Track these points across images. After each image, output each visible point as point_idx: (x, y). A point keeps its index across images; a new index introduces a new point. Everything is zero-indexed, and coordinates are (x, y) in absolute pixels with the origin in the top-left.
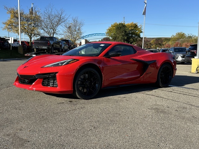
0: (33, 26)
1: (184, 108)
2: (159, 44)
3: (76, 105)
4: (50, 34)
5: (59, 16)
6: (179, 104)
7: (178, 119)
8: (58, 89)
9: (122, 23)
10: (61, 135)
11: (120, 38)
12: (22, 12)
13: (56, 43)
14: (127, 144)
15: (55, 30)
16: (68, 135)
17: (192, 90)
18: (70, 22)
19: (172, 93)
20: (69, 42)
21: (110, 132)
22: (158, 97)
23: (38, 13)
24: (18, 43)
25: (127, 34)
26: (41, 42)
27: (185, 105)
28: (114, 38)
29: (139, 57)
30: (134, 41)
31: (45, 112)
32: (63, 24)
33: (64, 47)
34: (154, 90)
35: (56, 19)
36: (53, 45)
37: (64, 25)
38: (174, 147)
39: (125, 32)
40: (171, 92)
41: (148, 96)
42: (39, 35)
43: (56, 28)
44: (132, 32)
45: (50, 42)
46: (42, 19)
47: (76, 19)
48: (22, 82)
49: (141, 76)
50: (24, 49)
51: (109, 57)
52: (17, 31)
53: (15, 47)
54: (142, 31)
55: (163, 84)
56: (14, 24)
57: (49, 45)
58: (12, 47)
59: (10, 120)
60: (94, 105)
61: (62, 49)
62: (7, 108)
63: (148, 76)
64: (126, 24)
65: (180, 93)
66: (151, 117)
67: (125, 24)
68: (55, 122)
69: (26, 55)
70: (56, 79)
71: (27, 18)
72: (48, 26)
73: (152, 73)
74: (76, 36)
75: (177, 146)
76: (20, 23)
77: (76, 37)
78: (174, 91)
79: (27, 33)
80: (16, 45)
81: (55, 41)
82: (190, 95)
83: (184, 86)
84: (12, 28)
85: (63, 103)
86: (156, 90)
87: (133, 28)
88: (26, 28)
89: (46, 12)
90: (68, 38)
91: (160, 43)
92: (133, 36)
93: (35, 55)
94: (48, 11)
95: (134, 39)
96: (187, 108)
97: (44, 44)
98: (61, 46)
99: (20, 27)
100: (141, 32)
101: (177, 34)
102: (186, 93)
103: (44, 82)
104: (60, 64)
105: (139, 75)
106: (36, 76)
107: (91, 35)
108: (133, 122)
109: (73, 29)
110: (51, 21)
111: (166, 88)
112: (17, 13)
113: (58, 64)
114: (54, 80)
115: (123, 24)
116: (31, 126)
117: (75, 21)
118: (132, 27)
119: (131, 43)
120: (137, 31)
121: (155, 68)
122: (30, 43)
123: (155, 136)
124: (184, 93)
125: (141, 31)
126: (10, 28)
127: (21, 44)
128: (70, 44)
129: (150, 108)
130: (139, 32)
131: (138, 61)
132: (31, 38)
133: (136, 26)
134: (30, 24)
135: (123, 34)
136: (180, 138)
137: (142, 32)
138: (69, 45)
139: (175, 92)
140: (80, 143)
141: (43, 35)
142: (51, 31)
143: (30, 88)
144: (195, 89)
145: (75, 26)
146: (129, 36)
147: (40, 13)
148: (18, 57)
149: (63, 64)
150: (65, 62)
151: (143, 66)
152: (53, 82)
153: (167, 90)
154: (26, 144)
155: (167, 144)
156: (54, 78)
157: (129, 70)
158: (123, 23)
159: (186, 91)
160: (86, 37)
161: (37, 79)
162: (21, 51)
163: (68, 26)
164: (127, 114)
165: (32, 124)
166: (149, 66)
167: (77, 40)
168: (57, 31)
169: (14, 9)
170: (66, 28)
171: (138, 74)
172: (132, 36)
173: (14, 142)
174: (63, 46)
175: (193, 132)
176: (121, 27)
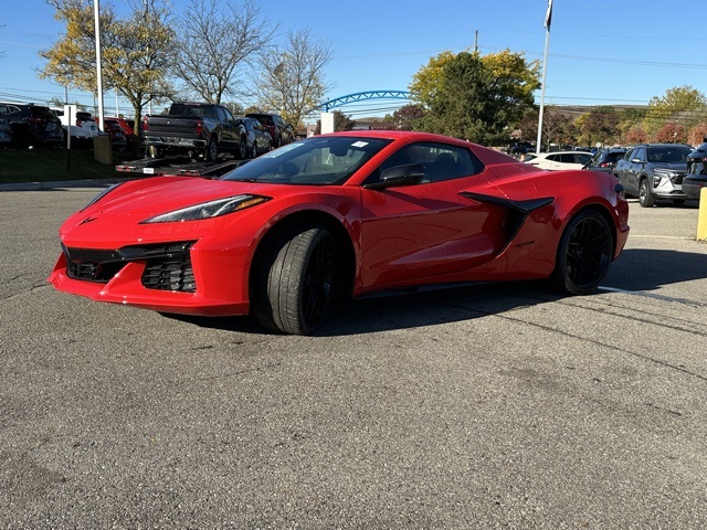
0: (148, 66)
1: (625, 371)
2: (604, 129)
3: (253, 354)
4: (206, 91)
5: (240, 27)
6: (613, 355)
7: (592, 411)
8: (197, 298)
9: (470, 53)
10: (177, 461)
11: (460, 109)
12: (108, 13)
13: (227, 128)
14: (390, 494)
15: (227, 79)
16: (200, 460)
17: (679, 305)
18: (281, 50)
19: (604, 316)
20: (273, 124)
21: (345, 453)
22: (549, 329)
23: (163, 17)
24: (93, 127)
25: (484, 95)
26: (175, 122)
27: (633, 362)
28: (437, 109)
29: (490, 188)
30: (510, 119)
31: (141, 380)
32: (254, 56)
33: (255, 142)
34: (540, 306)
35: (230, 41)
36: (214, 135)
37: (259, 62)
38: (551, 509)
39: (480, 85)
40: (601, 310)
41: (513, 325)
42: (170, 96)
43: (228, 71)
44: (504, 87)
45: (206, 121)
46: (180, 37)
47: (303, 38)
48: (75, 274)
49: (495, 254)
50: (115, 148)
51: (381, 189)
52: (91, 81)
53: (82, 138)
54: (541, 80)
55: (576, 283)
56: (79, 58)
57: (201, 133)
58: (73, 138)
59: (17, 405)
60: (318, 356)
61: (247, 148)
62: (18, 360)
63: (524, 252)
64: (483, 55)
65: (629, 317)
66: (499, 400)
67: (481, 56)
68: (167, 414)
69: (120, 168)
70: (190, 265)
71: (126, 36)
72: (201, 66)
73: (536, 243)
74: (301, 100)
75: (559, 507)
76: (101, 52)
77: (303, 104)
78: (612, 309)
79: (125, 88)
80: (86, 131)
81: (222, 118)
82: (664, 322)
83: (653, 292)
84: (72, 72)
85: (210, 347)
86: (547, 305)
87: (507, 71)
88: (121, 70)
89: (193, 12)
90: (271, 107)
91: (607, 124)
92: (509, 99)
93: (151, 171)
94: (199, 9)
95: (509, 113)
96: (636, 371)
97: (182, 132)
98: (244, 137)
99: (102, 67)
100: (538, 86)
101: (669, 95)
102: (651, 318)
103: (148, 272)
104: (205, 213)
105: (490, 252)
106: (120, 253)
107: (356, 97)
108: (433, 418)
109: (291, 75)
110: (211, 44)
111: (587, 298)
112: (90, 18)
113: (198, 211)
114: (183, 268)
115: (470, 56)
116: (84, 426)
117: (299, 45)
118: (505, 67)
119: (500, 126)
120: (522, 84)
121: (550, 223)
122: (136, 125)
123: (495, 470)
124: (646, 316)
125: (535, 81)
126: (66, 73)
127: (105, 129)
128: (277, 130)
129: (505, 368)
130: (530, 86)
131: (489, 202)
132: (139, 108)
133: (518, 65)
134: (137, 58)
135: (471, 92)
136: (580, 477)
137: (540, 84)
138: (272, 133)
139: (616, 310)
140: (236, 489)
141: (181, 96)
142: (210, 82)
143: (102, 293)
144: (691, 302)
145: (299, 64)
146: (492, 100)
147: (170, 18)
148: (94, 177)
149: (214, 211)
150: (223, 204)
151: (506, 218)
152: (182, 276)
153: (590, 305)
154: (52, 488)
155: (526, 499)
156: (183, 260)
157: (460, 231)
158: (472, 52)
159: (655, 310)
160: (338, 103)
161: (125, 263)
162: (103, 154)
163: (274, 65)
164: (421, 390)
165: (87, 420)
166: (528, 219)
167: (307, 114)
168: (233, 80)
169: (79, 5)
170: (266, 72)
171: (488, 248)
172: (502, 102)
173: (16, 480)
174: (252, 137)
175: (633, 458)
176: (464, 69)
